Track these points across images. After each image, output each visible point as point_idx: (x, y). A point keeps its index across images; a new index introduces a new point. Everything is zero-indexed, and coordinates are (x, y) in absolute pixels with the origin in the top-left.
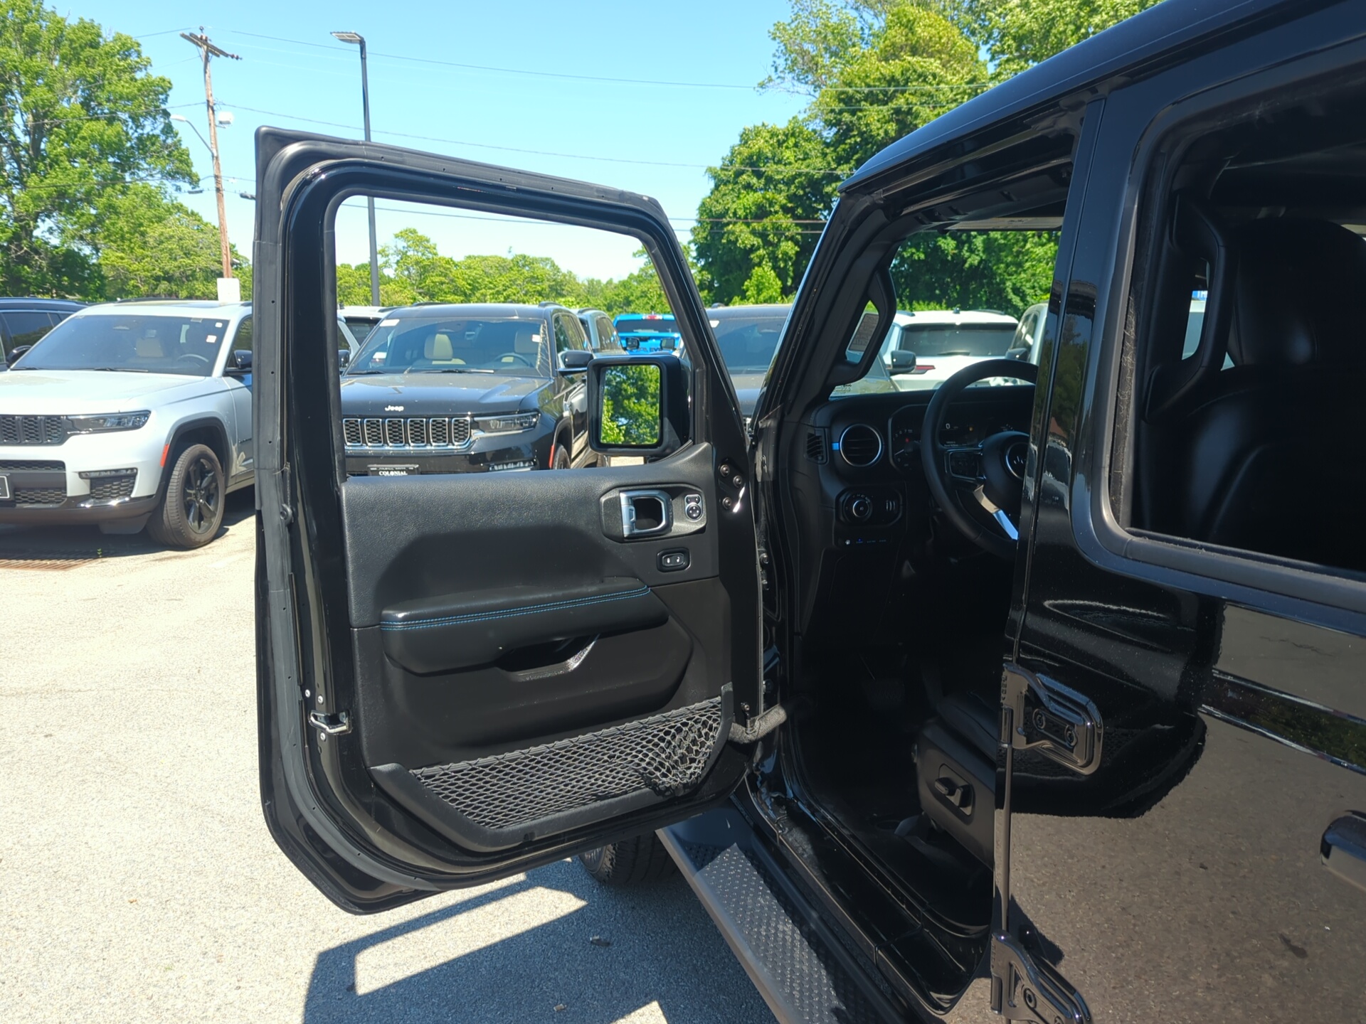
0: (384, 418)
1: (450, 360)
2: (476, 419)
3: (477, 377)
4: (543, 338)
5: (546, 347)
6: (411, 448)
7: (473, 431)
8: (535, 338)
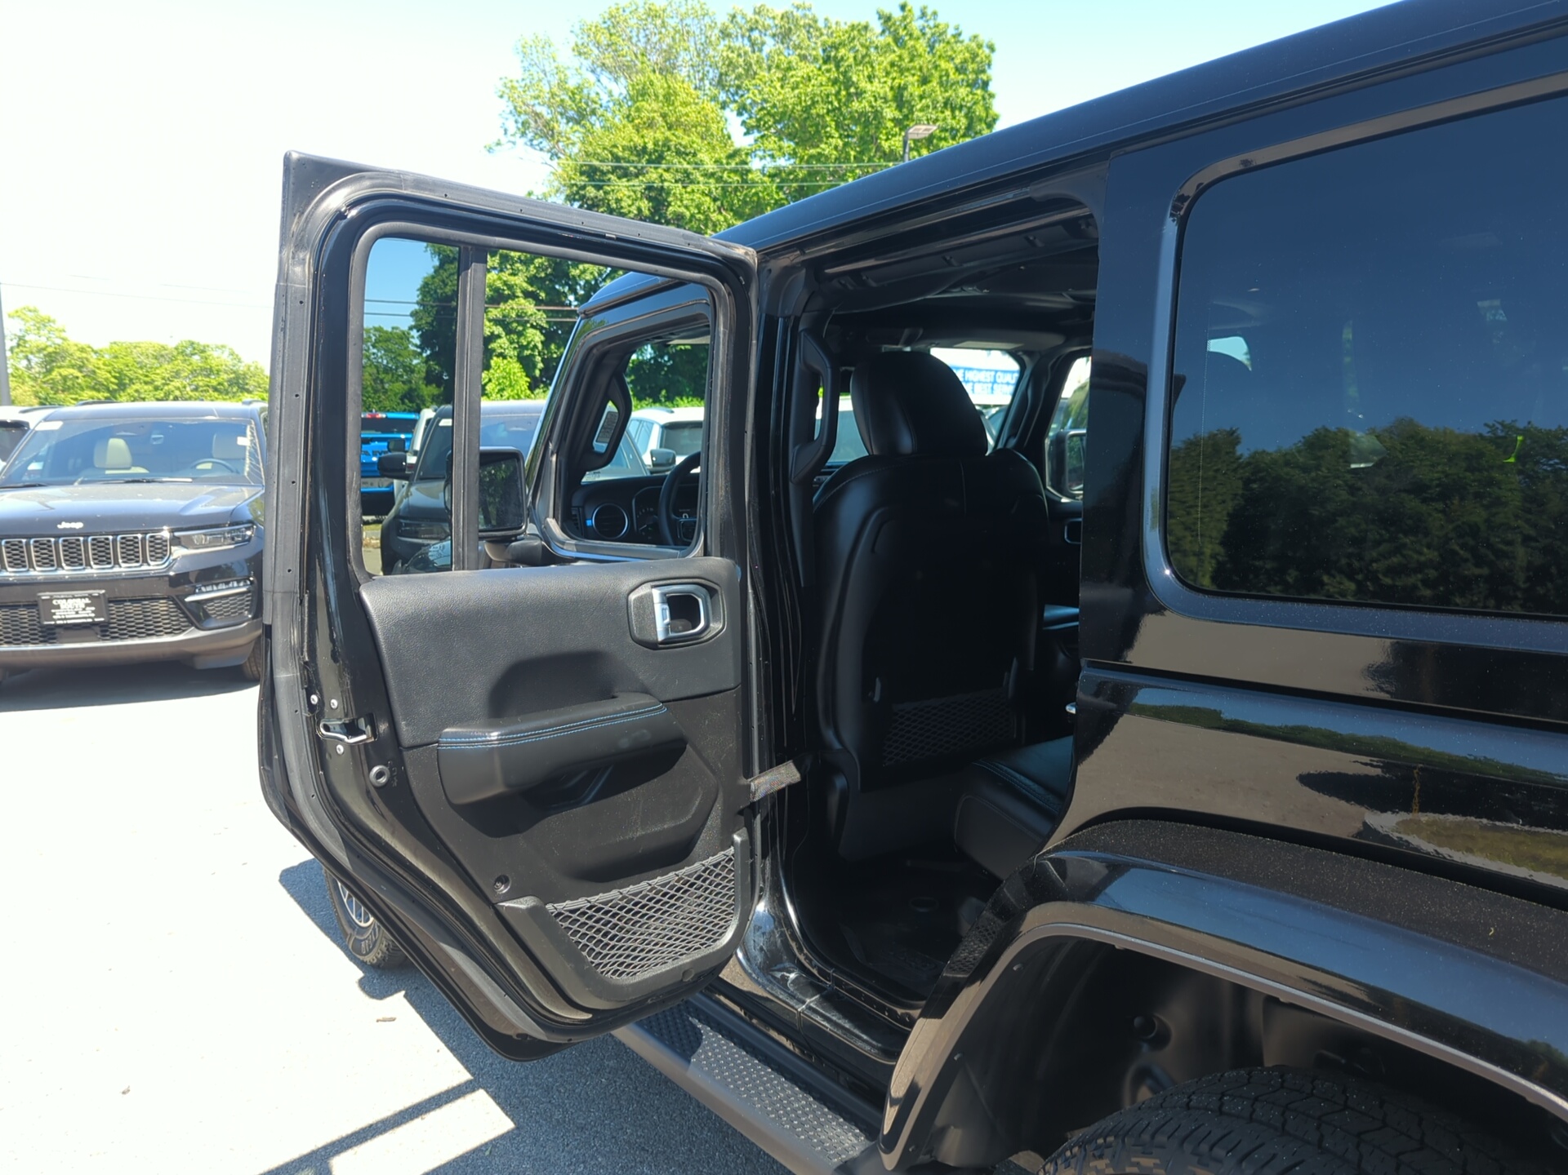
0: (57, 537)
1: (129, 469)
2: (177, 534)
3: (172, 487)
4: (251, 441)
5: (256, 450)
6: (94, 570)
7: (173, 548)
8: (241, 441)
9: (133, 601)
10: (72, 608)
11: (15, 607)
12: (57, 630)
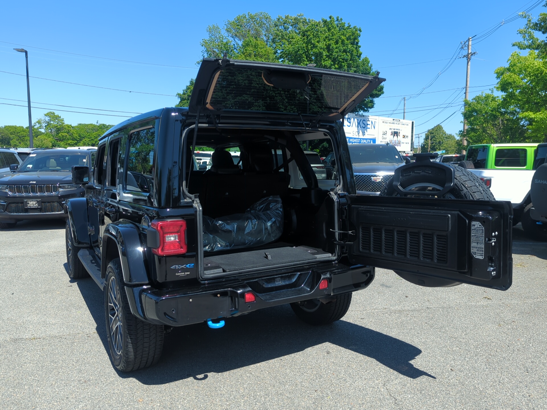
0: (29, 185)
1: (56, 167)
2: (60, 185)
3: (63, 172)
4: (87, 160)
5: (88, 163)
6: (38, 194)
7: (59, 189)
8: (85, 160)
9: (48, 202)
10: (32, 204)
11: (18, 203)
12: (29, 210)
